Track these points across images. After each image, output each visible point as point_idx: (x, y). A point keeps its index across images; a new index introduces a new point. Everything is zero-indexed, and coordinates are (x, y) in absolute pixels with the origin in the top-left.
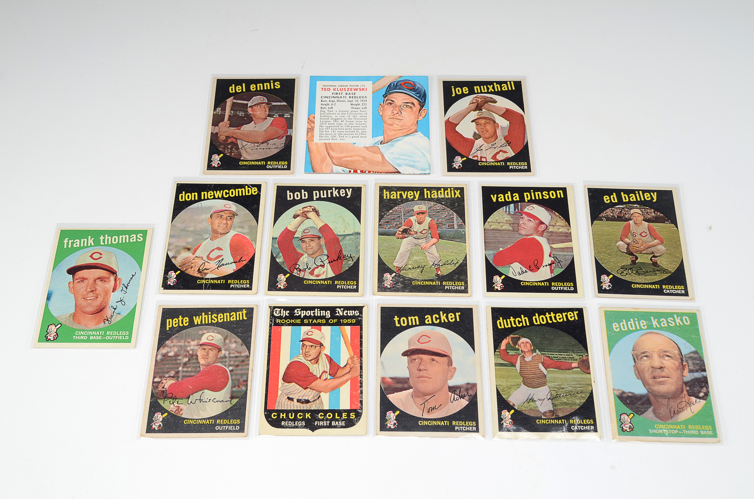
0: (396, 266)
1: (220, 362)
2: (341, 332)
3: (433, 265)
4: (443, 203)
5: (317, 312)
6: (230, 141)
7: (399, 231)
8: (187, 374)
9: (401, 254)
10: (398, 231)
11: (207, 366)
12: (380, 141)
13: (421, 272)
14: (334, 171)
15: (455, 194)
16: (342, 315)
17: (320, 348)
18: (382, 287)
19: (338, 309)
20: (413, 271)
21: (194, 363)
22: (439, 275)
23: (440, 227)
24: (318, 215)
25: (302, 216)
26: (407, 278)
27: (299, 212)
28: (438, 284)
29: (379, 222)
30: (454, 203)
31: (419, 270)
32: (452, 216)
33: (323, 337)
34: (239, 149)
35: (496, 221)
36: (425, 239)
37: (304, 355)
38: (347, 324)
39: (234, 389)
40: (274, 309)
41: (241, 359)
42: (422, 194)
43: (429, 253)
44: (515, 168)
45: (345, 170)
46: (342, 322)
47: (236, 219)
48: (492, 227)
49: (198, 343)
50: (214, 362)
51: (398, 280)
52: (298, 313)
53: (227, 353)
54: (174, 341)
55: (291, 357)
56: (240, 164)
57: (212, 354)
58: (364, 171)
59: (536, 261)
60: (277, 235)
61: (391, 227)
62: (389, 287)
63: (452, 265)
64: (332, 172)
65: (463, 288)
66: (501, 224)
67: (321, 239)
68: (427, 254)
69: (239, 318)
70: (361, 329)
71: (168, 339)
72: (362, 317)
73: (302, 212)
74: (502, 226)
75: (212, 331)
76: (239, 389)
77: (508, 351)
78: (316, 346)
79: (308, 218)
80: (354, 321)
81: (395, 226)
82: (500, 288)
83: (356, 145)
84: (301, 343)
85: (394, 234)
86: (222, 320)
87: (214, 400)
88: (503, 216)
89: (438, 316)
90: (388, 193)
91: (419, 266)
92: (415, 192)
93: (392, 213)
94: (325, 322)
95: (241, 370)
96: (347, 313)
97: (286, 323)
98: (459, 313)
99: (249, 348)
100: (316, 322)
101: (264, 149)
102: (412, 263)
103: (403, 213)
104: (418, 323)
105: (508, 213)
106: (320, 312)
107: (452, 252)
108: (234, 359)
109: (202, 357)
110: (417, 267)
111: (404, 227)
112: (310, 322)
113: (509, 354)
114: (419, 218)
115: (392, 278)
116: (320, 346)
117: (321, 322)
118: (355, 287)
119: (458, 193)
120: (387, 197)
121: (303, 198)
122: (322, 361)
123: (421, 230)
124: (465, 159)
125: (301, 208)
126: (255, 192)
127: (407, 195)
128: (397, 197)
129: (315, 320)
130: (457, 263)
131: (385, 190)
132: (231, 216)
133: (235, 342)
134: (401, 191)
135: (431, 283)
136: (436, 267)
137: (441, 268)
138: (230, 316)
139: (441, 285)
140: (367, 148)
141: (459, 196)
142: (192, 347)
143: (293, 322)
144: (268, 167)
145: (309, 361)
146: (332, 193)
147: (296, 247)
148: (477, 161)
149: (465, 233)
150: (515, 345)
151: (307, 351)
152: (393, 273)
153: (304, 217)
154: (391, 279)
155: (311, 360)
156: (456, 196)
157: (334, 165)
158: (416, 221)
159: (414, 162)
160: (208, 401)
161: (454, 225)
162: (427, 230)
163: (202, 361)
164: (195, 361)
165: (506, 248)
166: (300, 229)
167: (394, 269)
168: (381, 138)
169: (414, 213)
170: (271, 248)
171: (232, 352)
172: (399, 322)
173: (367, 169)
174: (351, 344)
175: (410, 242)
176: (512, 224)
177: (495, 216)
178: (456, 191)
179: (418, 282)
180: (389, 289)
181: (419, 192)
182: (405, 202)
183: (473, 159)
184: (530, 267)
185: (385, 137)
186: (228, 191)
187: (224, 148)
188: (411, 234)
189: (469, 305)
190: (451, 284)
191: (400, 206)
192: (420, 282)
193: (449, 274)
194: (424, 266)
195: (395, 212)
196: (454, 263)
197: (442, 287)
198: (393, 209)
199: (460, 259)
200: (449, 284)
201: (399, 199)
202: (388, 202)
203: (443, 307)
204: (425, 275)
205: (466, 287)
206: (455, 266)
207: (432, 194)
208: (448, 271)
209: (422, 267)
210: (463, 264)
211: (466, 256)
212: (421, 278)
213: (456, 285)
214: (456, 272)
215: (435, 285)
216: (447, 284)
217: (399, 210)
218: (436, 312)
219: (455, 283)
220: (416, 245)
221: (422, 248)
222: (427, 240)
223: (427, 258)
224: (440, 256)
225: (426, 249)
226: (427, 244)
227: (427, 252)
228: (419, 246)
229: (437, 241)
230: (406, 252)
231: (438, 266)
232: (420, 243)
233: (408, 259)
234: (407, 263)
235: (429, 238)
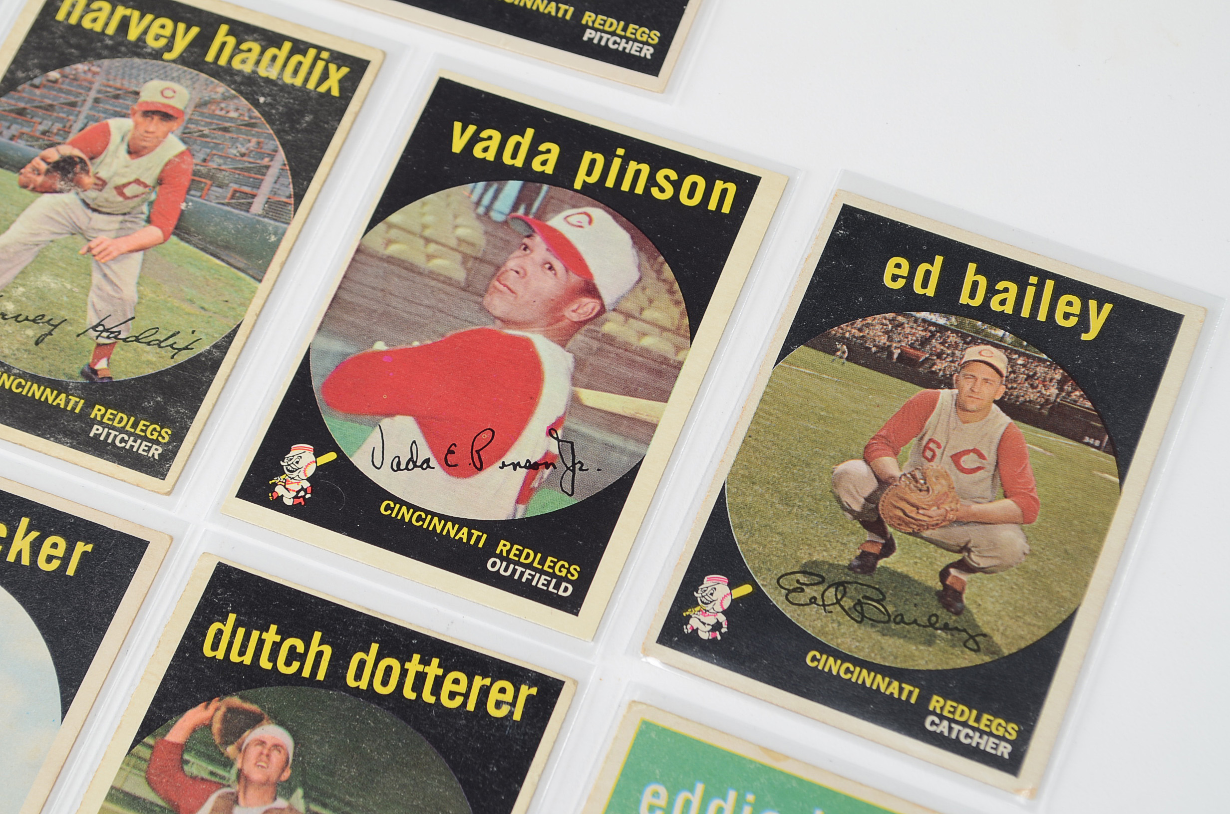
3: (94, 328)
4: (262, 100)
7: (44, 159)
9: (4, 248)
10: (38, 160)
13: (37, 343)
15: (325, 76)
20: (10, 327)
22: (95, 372)
23: (202, 189)
28: (74, 409)
30: (301, 113)
31: (32, 332)
32: (267, 160)
35: (417, 229)
36: (121, 218)
42: (202, 42)
43: (105, 276)
44: (603, 43)
48: (393, 250)
59: (486, 436)
61: (23, 134)
63: (162, 351)
65: (156, 451)
66: (432, 248)
68: (97, 277)
74: (430, 257)
77: (186, 757)
81: (38, 134)
82: (296, 497)
85: (17, 166)
88: (456, 217)
89: (3, 532)
91: (43, 316)
92: (181, 26)
93: (55, 82)
98: (89, 548)
102: (23, 294)
103: (93, 94)
105: (481, 210)
107: (191, 301)
110: (31, 318)
111: (67, 150)
113: (186, 768)
114: (141, 130)
119: (336, 75)
120: (69, 14)
123: (124, 181)
127: (145, 32)
128: (107, 24)
130: (186, 348)
134: (134, 8)
135: (50, 396)
136: (101, 340)
137: (117, 349)
139: (84, 416)
141: (335, 92)
149: (279, 241)
150: (227, 743)
156: (323, 89)
158: (127, 139)
161: (254, 196)
162: (146, 186)
165: (403, 346)
169: (136, 107)
175: (59, 213)
176: (476, 258)
177: (426, 209)
178: (332, 67)
179: (5, 376)
181: (195, 30)
182: (125, 55)
184: (450, 452)
188: (78, 184)
189: (142, 526)
190: (120, 422)
191: (99, 66)
192: (12, 378)
193: (134, 384)
194: (59, 324)
195: (67, 81)
196: (175, 346)
197: (84, 423)
198: (67, 70)
199: (207, 334)
200: (113, 420)
201: (108, 35)
202: (62, 37)
203: (42, 505)
204: (43, 359)
205: (169, 450)
206: (172, 357)
207: (238, 53)
208: (137, 367)
209: (52, 325)
210: (206, 357)
211: (235, 332)
212: (24, 364)
213: (138, 431)
214: (165, 382)
215: (62, 406)
216: (105, 420)
217: (85, 80)
218: (9, 514)
219: (135, 425)
220: (73, 232)
221: (88, 251)
222: (124, 227)
223: (87, 296)
224: (138, 303)
225: (103, 258)
226: (119, 240)
227: (101, 270)
228: (86, 238)
229: (161, 240)
230: (25, 247)
231: (111, 336)
232: (94, 229)
233: (16, 278)
234: (6, 289)
235: (136, 218)
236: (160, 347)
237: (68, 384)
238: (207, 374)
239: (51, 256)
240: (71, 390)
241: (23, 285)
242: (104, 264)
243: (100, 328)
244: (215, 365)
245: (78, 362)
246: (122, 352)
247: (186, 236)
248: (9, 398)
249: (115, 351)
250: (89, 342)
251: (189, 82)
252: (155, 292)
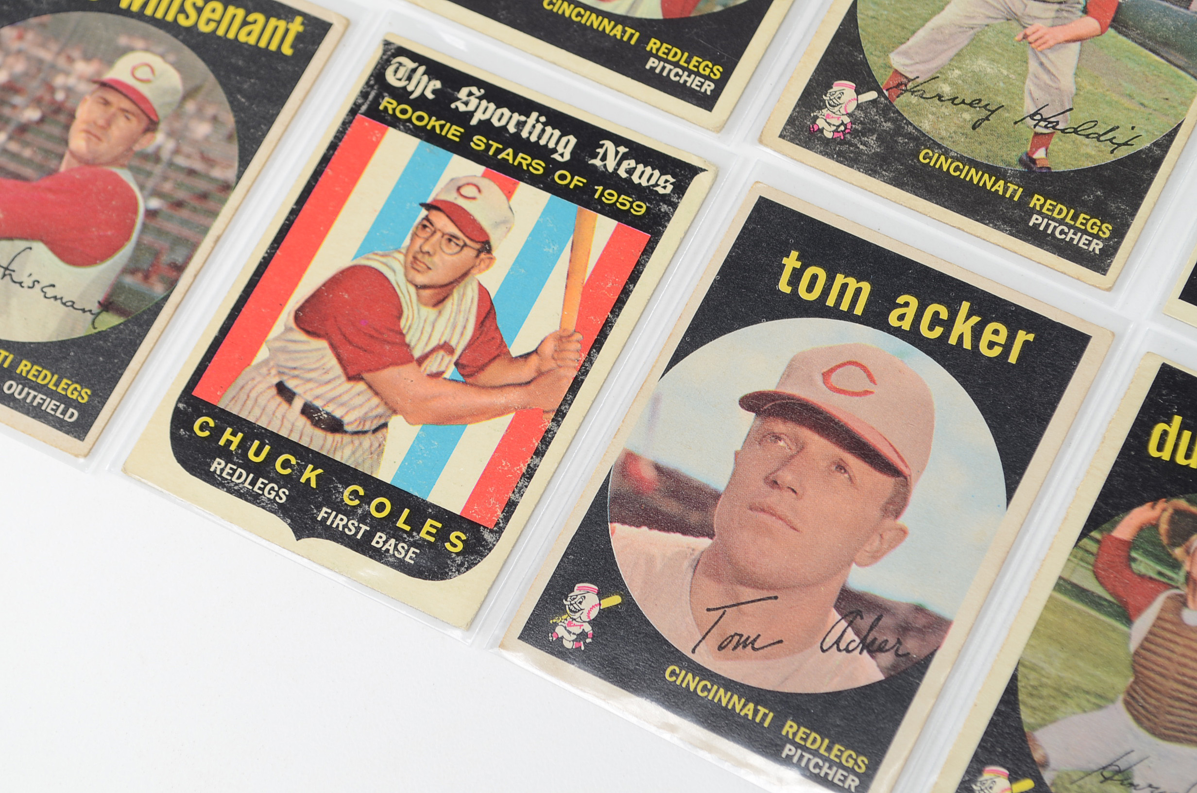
0: (896, 66)
1: (131, 168)
2: (577, 230)
3: (1032, 116)
5: (534, 126)
8: (12, 166)
9: (939, 29)
11: (87, 162)
13: (974, 128)
16: (610, 169)
17: (477, 256)
18: (802, 127)
19: (609, 144)
20: (947, 109)
21: (50, 137)
22: (1034, 161)
26: (910, 129)
28: (1012, 196)
31: (969, 116)
33: (504, 222)
36: (1057, 6)
37: (410, 258)
38: (612, 212)
39: (129, 280)
40: (395, 55)
41: (202, 185)
43: (1042, 64)
46: (596, 196)
49: (99, 73)
50: (115, 161)
51: (875, 121)
52: (466, 104)
53: (170, 145)
54: (30, 36)
55: (365, 248)
57: (122, 128)
62: (829, 135)
63: (1102, 146)
65: (1097, 246)
68: (1033, 65)
69: (269, 43)
70: (649, 249)
71: (12, 22)
72: (675, 206)
75: (161, 49)
76: (143, 287)
77: (1134, 554)
78: (465, 245)
80: (640, 209)
84: (424, 212)
86: (212, 25)
87: (50, 292)
89: (944, 315)
91: (980, 100)
94: (541, 171)
95: (184, 223)
96: (630, 172)
97: (409, 120)
98: (1031, 337)
99: (245, 160)
100: (510, 159)
102: (960, 77)
104: (859, 310)
106: (543, 131)
107: (1131, 97)
108: (181, 177)
109: (84, 126)
110: (968, 101)
112: (491, 153)
113: (1134, 565)
115: (858, 106)
116: (479, 252)
117: (528, 165)
118: (708, 87)
122: (459, 305)
129: (510, 151)
130: (1126, 144)
133: (215, 119)
135: (988, 181)
136: (1039, 130)
137: (1055, 140)
138: (245, 23)
139: (1023, 204)
142: (71, 81)
143: (434, 127)
145: (416, 286)
150: (1175, 545)
151: (426, 248)
152: (869, 90)
154: (851, 107)
155: (424, 287)
160: (28, 282)
163: (78, 142)
164: (56, 131)
167: (882, 77)
171: (186, 149)
172: (796, 275)
174: (584, 288)
179: (943, 158)
180: (827, 142)
189: (1083, 320)
190: (1060, 213)
192: (950, 161)
193: (1073, 176)
194: (997, 110)
196: (1114, 141)
197: (1023, 211)
199: (1147, 131)
200: (1053, 211)
203: (982, 291)
204: (980, 144)
205: (1110, 246)
206: (1112, 152)
208: (1076, 159)
209: (989, 110)
210: (1146, 154)
211: (1175, 131)
212: (961, 147)
213: (1078, 224)
214: (1105, 176)
215: (1001, 193)
216: (1044, 210)
218: (949, 296)
219: (1075, 218)
220: (1009, 17)
221: (1024, 38)
222: (1060, 16)
223: (1024, 83)
224: (1076, 94)
225: (1039, 46)
226: (1055, 28)
227: (1038, 58)
228: (1021, 25)
229: (1099, 32)
230: (960, 30)
231: (1049, 125)
232: (1029, 16)
233: (952, 60)
234: (942, 71)
235: (1073, 7)
236: (1099, 140)
237: (1006, 171)
238: (1147, 172)
239: (987, 40)
240: (1009, 178)
241: (960, 68)
242: (1041, 52)
243: (1038, 117)
244: (1156, 164)
245: (1016, 149)
246: (1061, 143)
247: (1124, 29)
248: (947, 181)
249: (1053, 141)
250: (1027, 130)
252: (1093, 85)
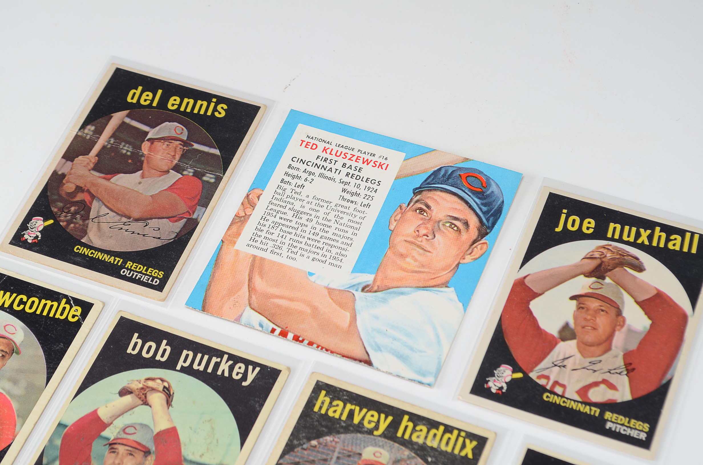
4: (430, 459)
6: (80, 197)
12: (364, 284)
14: (244, 319)
15: (464, 446)
24: (169, 403)
25: (138, 396)
27: (136, 386)
29: (282, 456)
34: (89, 219)
42: (395, 425)
44: (617, 430)
45: (264, 325)
47: (13, 362)
56: (75, 250)
58: (301, 339)
60: (70, 420)
64: (237, 320)
67: (149, 458)
73: (141, 386)
79: (146, 403)
83: (312, 279)
90: (328, 400)
92: (383, 416)
93: (315, 446)
101: (133, 233)
103: (336, 454)
119: (470, 445)
120: (321, 408)
121: (158, 358)
124: (519, 375)
125: (143, 379)
126: (74, 316)
127: (363, 419)
128: (341, 414)
131: (323, 393)
132: (6, 352)
134: (356, 405)
140: (330, 291)
141: (470, 456)
144: (124, 272)
146: (217, 365)
147: (92, 458)
148: (544, 389)
153: (140, 398)
156: (463, 454)
157: (248, 308)
159: (412, 349)
166: (120, 423)
168: (368, 278)
170: (46, 442)
173: (309, 335)
178: (467, 441)
181: (390, 418)
182: (352, 432)
183: (538, 381)
185: (379, 278)
186: (25, 298)
187: (62, 210)
191: (339, 438)
195: (322, 446)
198: (321, 440)
201: (343, 420)
202: (318, 421)
207: (415, 432)
217: (332, 446)
251: (389, 449)
